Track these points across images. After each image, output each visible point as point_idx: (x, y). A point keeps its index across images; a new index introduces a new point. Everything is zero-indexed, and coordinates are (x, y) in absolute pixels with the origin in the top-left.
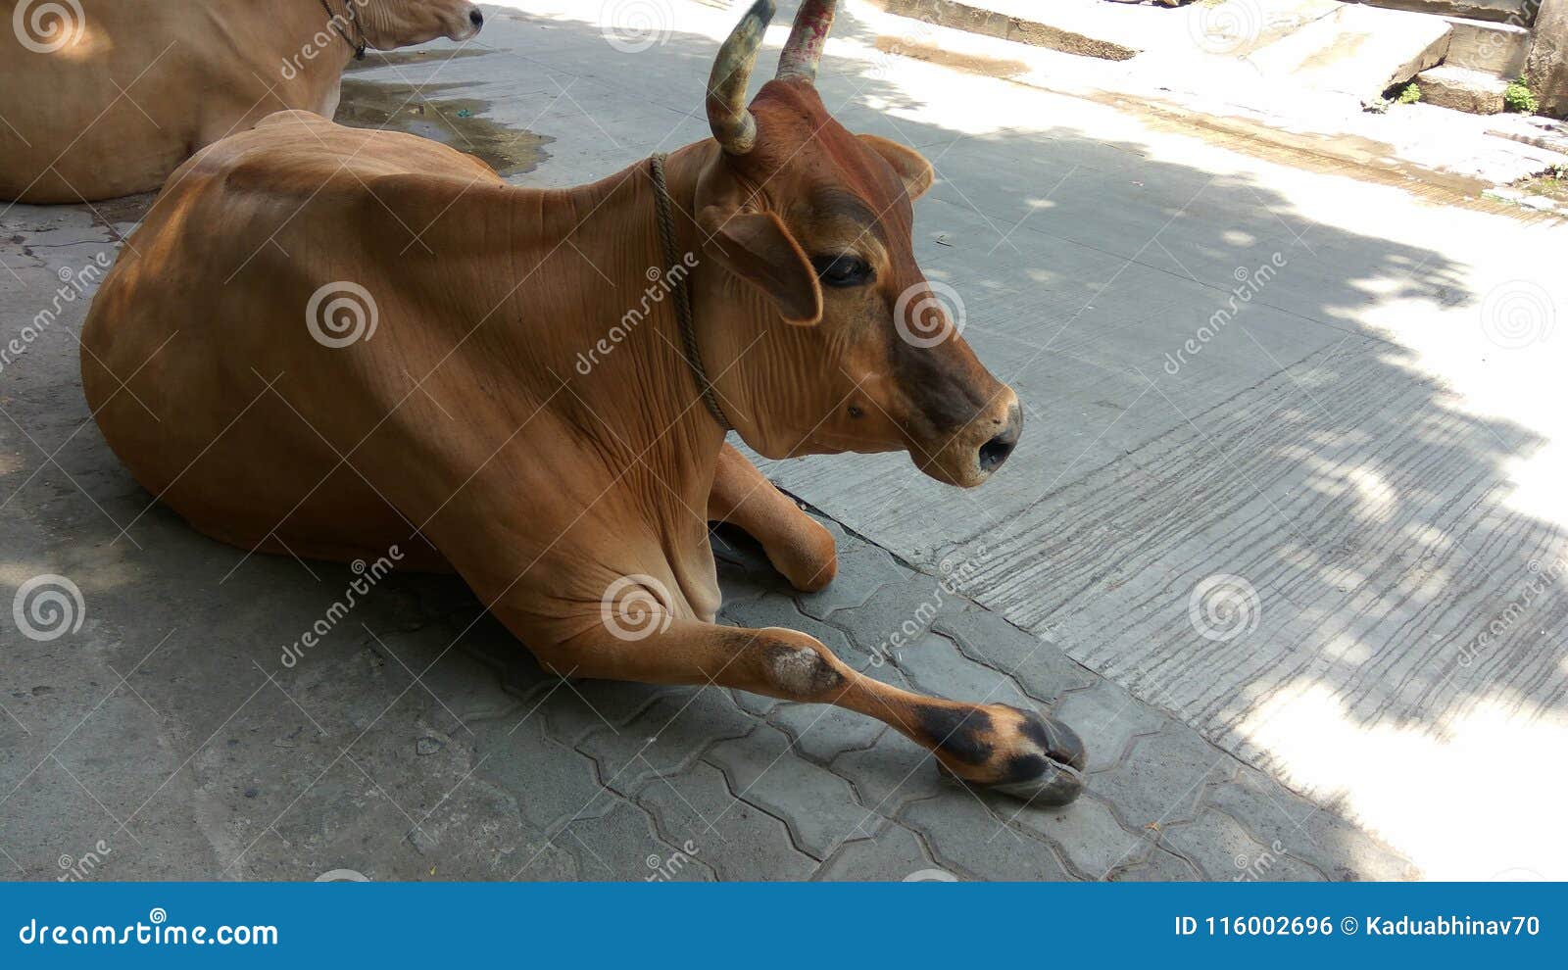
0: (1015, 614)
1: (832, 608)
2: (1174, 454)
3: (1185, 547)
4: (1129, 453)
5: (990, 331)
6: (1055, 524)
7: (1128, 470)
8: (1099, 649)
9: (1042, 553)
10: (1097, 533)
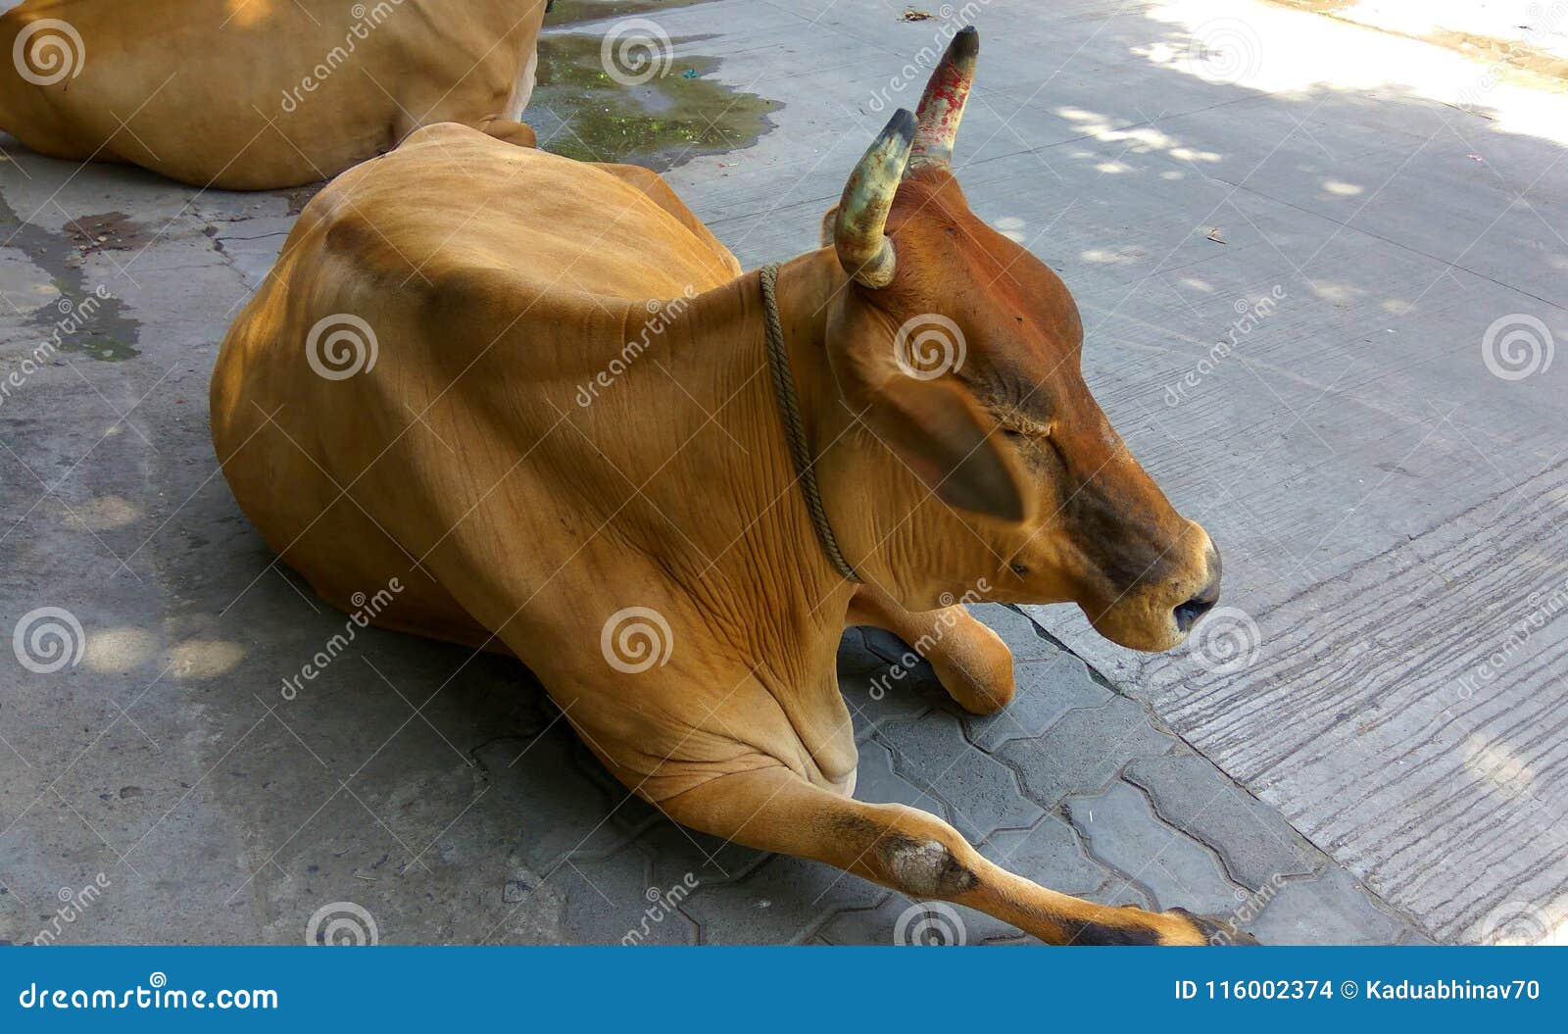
0: (1233, 762)
1: (1006, 737)
2: (1471, 542)
4: (1411, 539)
5: (1256, 361)
6: (1302, 634)
7: (1408, 563)
8: (1333, 818)
9: (1278, 676)
10: (1354, 651)
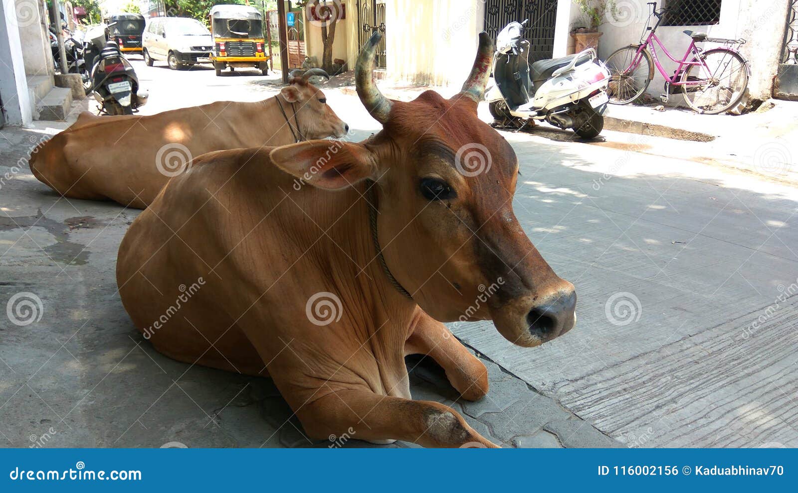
1: (483, 412)
2: (721, 338)
3: (722, 391)
4: (690, 336)
6: (636, 373)
7: (689, 346)
9: (625, 390)
10: (664, 380)
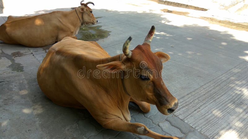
0: (181, 117)
1: (150, 116)
3: (211, 104)
4: (203, 86)
6: (189, 99)
7: (202, 89)
8: (195, 124)
9: (186, 105)
